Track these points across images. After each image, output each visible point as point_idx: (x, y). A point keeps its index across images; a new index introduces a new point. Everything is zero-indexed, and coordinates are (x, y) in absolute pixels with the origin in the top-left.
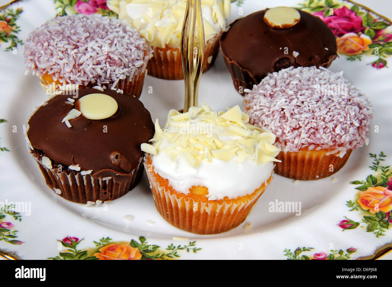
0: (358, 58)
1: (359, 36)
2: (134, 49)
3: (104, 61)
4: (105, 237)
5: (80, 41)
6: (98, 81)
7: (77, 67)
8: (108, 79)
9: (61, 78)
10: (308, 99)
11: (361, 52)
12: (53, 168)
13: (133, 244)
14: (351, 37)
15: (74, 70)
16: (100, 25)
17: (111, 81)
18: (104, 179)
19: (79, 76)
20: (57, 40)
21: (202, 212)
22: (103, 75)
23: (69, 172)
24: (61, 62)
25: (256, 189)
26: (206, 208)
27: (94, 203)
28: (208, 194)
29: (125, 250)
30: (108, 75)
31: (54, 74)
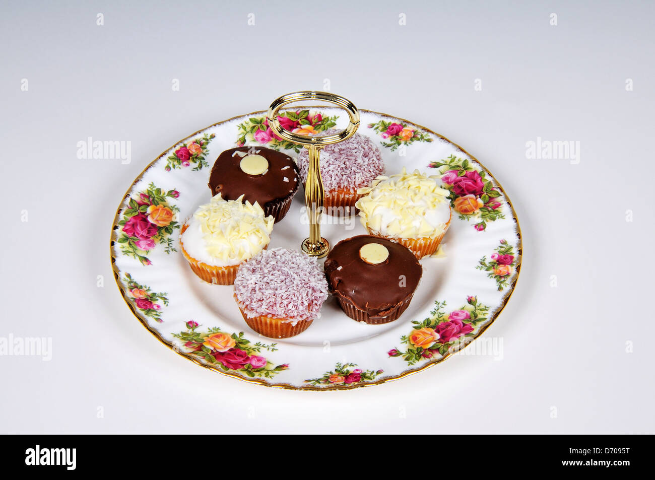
10: (276, 279)
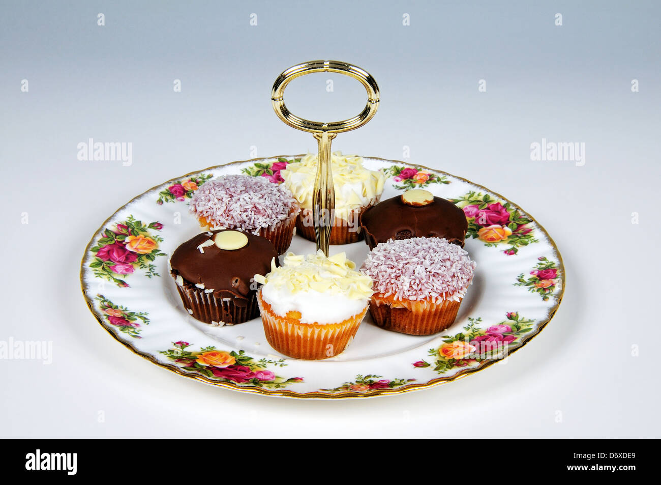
0: (495, 245)
1: (503, 228)
2: (280, 204)
3: (250, 209)
4: (212, 346)
5: (236, 192)
6: (243, 226)
7: (227, 212)
8: (251, 225)
9: (213, 220)
11: (499, 241)
12: (184, 285)
13: (233, 354)
14: (496, 228)
15: (224, 214)
16: (258, 183)
17: (254, 227)
18: (225, 299)
19: (227, 220)
20: (217, 189)
21: (296, 335)
22: (248, 221)
23: (196, 289)
24: (215, 207)
25: (345, 320)
26: (299, 331)
27: (217, 323)
28: (301, 318)
29: (224, 357)
30: (252, 222)
31: (208, 216)
